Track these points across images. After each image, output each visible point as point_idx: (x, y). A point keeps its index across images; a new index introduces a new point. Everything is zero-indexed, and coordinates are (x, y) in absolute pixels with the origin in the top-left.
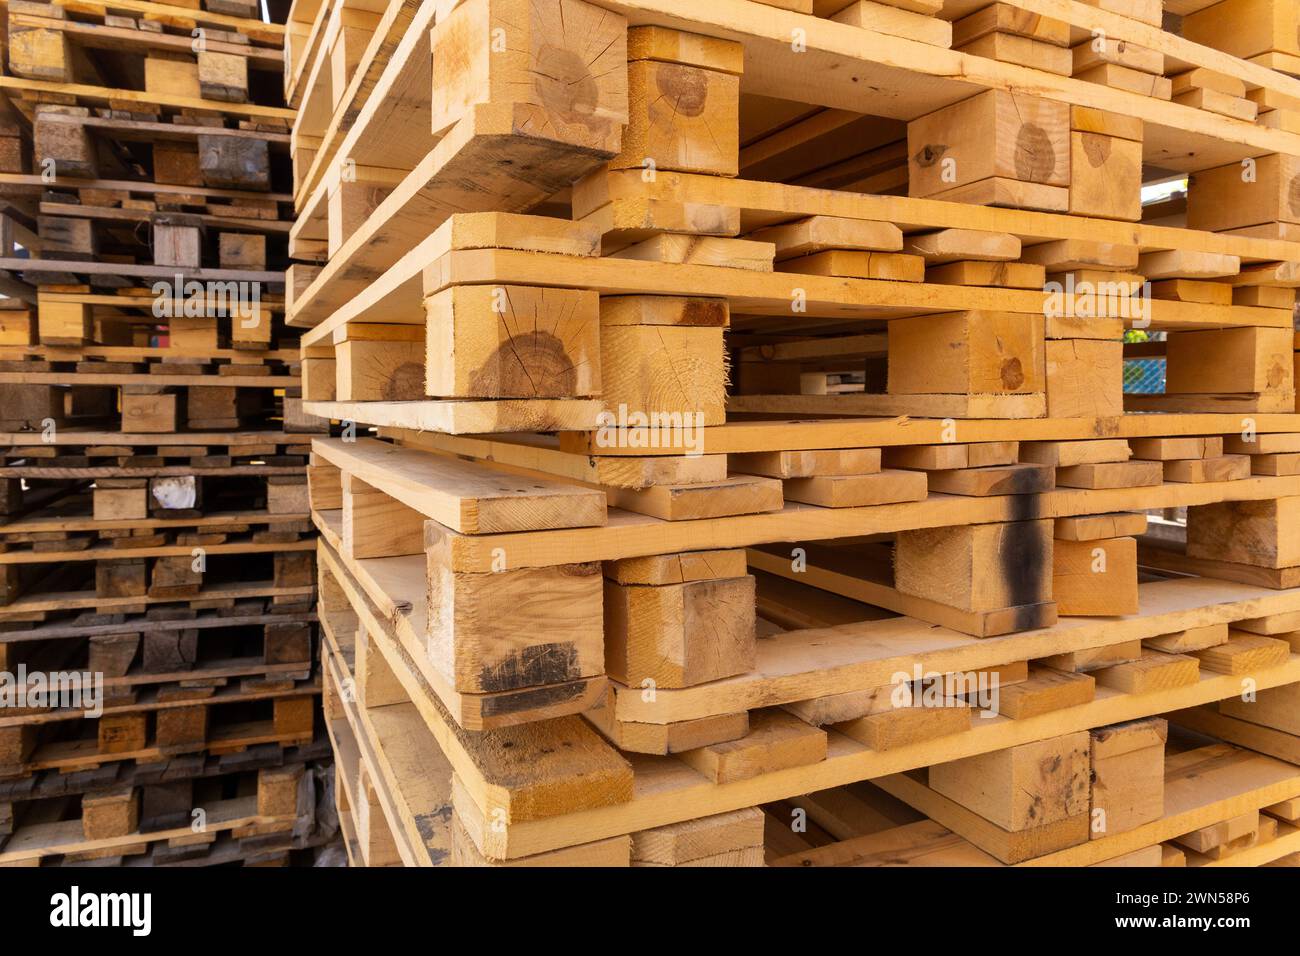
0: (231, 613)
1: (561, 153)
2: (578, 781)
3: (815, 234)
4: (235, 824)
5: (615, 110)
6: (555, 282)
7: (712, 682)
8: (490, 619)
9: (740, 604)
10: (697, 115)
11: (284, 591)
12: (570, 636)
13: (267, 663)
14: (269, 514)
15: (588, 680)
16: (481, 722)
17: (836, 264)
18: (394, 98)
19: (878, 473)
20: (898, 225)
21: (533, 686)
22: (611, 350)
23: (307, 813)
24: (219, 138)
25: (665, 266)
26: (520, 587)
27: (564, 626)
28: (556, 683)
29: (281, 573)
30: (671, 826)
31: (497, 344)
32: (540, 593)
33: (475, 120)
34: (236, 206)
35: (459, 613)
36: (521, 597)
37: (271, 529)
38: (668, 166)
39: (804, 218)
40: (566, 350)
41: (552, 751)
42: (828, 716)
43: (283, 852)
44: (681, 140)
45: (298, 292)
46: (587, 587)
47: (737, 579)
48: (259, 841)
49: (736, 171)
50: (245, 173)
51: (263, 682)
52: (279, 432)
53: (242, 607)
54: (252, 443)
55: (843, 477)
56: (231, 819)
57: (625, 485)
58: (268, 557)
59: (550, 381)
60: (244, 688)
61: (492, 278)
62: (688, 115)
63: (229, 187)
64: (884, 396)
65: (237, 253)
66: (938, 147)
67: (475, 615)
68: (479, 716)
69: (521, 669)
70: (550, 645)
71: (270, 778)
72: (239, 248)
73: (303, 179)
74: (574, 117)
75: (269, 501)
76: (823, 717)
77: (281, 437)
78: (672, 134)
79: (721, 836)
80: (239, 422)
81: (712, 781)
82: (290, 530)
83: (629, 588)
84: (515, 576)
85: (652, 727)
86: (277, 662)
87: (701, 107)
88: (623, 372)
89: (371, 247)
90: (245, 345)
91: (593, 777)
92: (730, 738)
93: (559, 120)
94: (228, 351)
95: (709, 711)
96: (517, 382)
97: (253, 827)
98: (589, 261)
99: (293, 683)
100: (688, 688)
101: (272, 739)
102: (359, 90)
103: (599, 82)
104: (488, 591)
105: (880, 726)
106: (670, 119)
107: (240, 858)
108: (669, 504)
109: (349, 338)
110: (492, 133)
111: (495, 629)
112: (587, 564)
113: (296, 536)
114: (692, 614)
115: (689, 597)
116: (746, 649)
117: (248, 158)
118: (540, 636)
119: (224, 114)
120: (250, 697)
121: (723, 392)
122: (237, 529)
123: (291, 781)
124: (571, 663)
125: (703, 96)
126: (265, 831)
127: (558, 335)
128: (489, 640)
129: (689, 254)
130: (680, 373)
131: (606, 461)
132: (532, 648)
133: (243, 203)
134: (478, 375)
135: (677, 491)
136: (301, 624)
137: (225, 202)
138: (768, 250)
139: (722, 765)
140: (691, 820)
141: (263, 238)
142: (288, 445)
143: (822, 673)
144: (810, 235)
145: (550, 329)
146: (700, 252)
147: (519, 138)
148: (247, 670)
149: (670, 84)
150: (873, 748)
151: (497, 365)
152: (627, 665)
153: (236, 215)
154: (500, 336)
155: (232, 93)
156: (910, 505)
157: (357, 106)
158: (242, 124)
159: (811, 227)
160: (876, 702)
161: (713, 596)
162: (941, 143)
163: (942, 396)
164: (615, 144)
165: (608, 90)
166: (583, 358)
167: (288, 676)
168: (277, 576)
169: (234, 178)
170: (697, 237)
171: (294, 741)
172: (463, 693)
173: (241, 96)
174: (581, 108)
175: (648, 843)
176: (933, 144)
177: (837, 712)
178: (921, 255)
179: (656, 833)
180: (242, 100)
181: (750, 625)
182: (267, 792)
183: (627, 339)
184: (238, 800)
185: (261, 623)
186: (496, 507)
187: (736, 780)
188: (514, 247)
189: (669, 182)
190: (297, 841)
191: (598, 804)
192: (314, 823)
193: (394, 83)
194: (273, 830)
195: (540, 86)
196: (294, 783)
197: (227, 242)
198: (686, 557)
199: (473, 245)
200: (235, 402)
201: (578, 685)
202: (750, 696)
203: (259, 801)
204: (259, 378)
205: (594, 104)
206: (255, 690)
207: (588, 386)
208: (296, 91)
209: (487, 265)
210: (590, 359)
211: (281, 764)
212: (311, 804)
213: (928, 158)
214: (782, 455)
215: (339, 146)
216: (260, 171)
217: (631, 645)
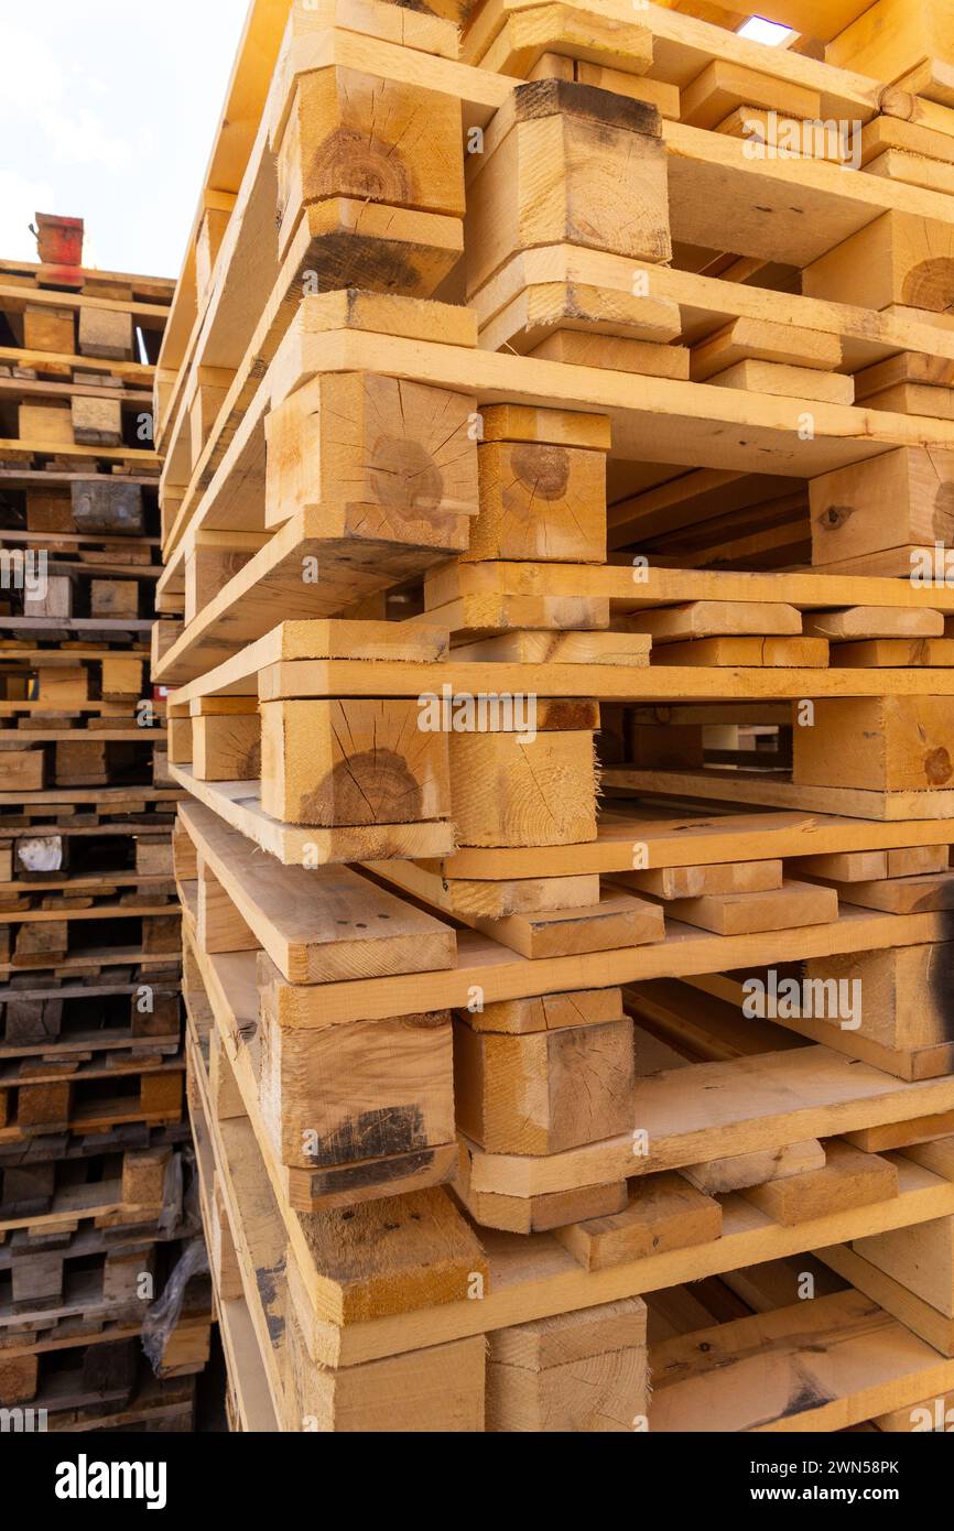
0: (96, 981)
1: (402, 551)
2: (423, 1272)
3: (698, 623)
4: (99, 1212)
5: (463, 500)
6: (397, 693)
7: (584, 1146)
8: (322, 1081)
9: (616, 1051)
10: (558, 499)
11: (153, 958)
12: (414, 1098)
13: (135, 1036)
14: (137, 875)
15: (437, 1149)
16: (311, 1202)
17: (724, 653)
18: (241, 471)
19: (779, 889)
20: (796, 607)
21: (373, 1158)
22: (464, 760)
23: (174, 1202)
24: (93, 484)
25: (524, 667)
26: (355, 1043)
27: (407, 1087)
28: (399, 1153)
29: (149, 938)
30: (536, 1322)
31: (331, 766)
32: (381, 1049)
33: (305, 522)
34: (109, 551)
35: (286, 1075)
36: (358, 1054)
37: (139, 892)
38: (526, 557)
39: (685, 604)
40: (410, 769)
41: (397, 1226)
42: (723, 1183)
43: (147, 1243)
44: (540, 528)
45: (163, 650)
46: (434, 1041)
47: (611, 1023)
48: (123, 1232)
49: (604, 558)
50: (118, 518)
51: (128, 1056)
52: (149, 787)
53: (109, 975)
54: (120, 800)
55: (737, 897)
56: (94, 1206)
57: (482, 913)
58: (136, 922)
59: (391, 804)
60: (110, 1063)
61: (325, 692)
62: (548, 498)
63: (102, 534)
64: (790, 786)
65: (108, 600)
66: (843, 508)
67: (304, 1077)
68: (309, 1195)
69: (357, 1138)
70: (390, 1110)
71: (135, 1162)
72: (111, 596)
73: (169, 530)
74: (413, 514)
75: (138, 862)
76: (717, 1184)
77: (150, 794)
78: (529, 521)
79: (594, 1335)
80: (109, 778)
81: (583, 1267)
82: (159, 893)
83: (484, 1036)
84: (350, 1030)
85: (514, 1201)
86: (144, 1035)
87: (562, 489)
88: (478, 785)
89: (220, 624)
90: (115, 697)
91: (440, 1267)
92: (606, 1212)
93: (397, 518)
94: (98, 703)
95: (579, 1181)
96: (354, 807)
97: (118, 1215)
98: (437, 667)
99: (160, 1058)
100: (555, 1154)
101: (140, 1118)
102: (213, 453)
103: (444, 471)
104: (319, 1049)
105: (786, 1196)
106: (527, 505)
107: (103, 1250)
108: (530, 940)
109: (204, 713)
110: (325, 536)
111: (327, 1092)
112: (434, 1013)
113: (165, 900)
114: (557, 1068)
115: (554, 1048)
116: (623, 1105)
117: (121, 503)
118: (379, 1098)
119: (98, 459)
120: (116, 1073)
121: (593, 804)
122: (104, 892)
123: (158, 1165)
124: (416, 1129)
125: (564, 477)
126: (130, 1221)
127: (401, 751)
128: (320, 1105)
129: (551, 651)
130: (543, 785)
131: (459, 886)
132: (370, 1113)
133: (116, 549)
134: (311, 800)
135: (539, 925)
136: (170, 993)
137: (98, 548)
138: (644, 642)
139: (595, 1248)
140: (560, 1315)
141: (135, 584)
142: (157, 802)
143: (715, 1132)
144: (692, 623)
145: (391, 746)
146: (564, 649)
147: (353, 540)
148: (113, 1044)
149: (526, 466)
150: (777, 1222)
151: (331, 790)
152: (483, 1125)
153: (108, 561)
154: (334, 756)
155: (106, 438)
156: (818, 929)
157: (212, 468)
158: (116, 468)
159: (693, 615)
160: (782, 1163)
161: (583, 1044)
162: (846, 504)
163: (854, 792)
164: (462, 539)
165: (454, 480)
166: (430, 776)
167: (155, 1050)
168: (145, 942)
169: (106, 524)
170: (561, 633)
171: (162, 1121)
172: (291, 1167)
173: (115, 440)
174: (424, 502)
175: (509, 1342)
176: (837, 504)
177: (734, 1176)
178: (825, 636)
179: (517, 1331)
180: (115, 443)
181: (628, 1077)
182: (132, 1177)
183: (482, 748)
184: (103, 1183)
185: (128, 992)
186: (329, 952)
187: (610, 1266)
188: (349, 656)
189: (527, 574)
190: (163, 1232)
191: (446, 1299)
192: (180, 1213)
193: (240, 458)
194: (138, 1219)
195: (377, 482)
196: (161, 1166)
197: (99, 589)
198: (551, 1000)
199: (305, 655)
200: (104, 757)
201: (424, 1157)
202: (628, 1162)
203: (124, 1188)
204: (129, 731)
205: (438, 496)
206: (120, 1065)
207: (435, 807)
208: (163, 440)
209: (319, 679)
210: (438, 778)
211: (146, 1146)
212: (178, 1192)
213: (833, 520)
214: (665, 872)
215: (198, 504)
216: (134, 516)
217: (487, 1101)
